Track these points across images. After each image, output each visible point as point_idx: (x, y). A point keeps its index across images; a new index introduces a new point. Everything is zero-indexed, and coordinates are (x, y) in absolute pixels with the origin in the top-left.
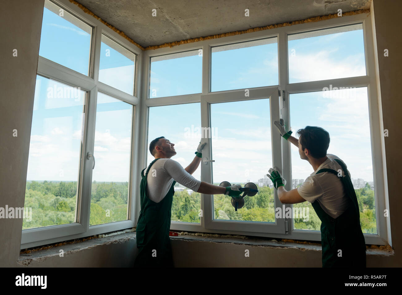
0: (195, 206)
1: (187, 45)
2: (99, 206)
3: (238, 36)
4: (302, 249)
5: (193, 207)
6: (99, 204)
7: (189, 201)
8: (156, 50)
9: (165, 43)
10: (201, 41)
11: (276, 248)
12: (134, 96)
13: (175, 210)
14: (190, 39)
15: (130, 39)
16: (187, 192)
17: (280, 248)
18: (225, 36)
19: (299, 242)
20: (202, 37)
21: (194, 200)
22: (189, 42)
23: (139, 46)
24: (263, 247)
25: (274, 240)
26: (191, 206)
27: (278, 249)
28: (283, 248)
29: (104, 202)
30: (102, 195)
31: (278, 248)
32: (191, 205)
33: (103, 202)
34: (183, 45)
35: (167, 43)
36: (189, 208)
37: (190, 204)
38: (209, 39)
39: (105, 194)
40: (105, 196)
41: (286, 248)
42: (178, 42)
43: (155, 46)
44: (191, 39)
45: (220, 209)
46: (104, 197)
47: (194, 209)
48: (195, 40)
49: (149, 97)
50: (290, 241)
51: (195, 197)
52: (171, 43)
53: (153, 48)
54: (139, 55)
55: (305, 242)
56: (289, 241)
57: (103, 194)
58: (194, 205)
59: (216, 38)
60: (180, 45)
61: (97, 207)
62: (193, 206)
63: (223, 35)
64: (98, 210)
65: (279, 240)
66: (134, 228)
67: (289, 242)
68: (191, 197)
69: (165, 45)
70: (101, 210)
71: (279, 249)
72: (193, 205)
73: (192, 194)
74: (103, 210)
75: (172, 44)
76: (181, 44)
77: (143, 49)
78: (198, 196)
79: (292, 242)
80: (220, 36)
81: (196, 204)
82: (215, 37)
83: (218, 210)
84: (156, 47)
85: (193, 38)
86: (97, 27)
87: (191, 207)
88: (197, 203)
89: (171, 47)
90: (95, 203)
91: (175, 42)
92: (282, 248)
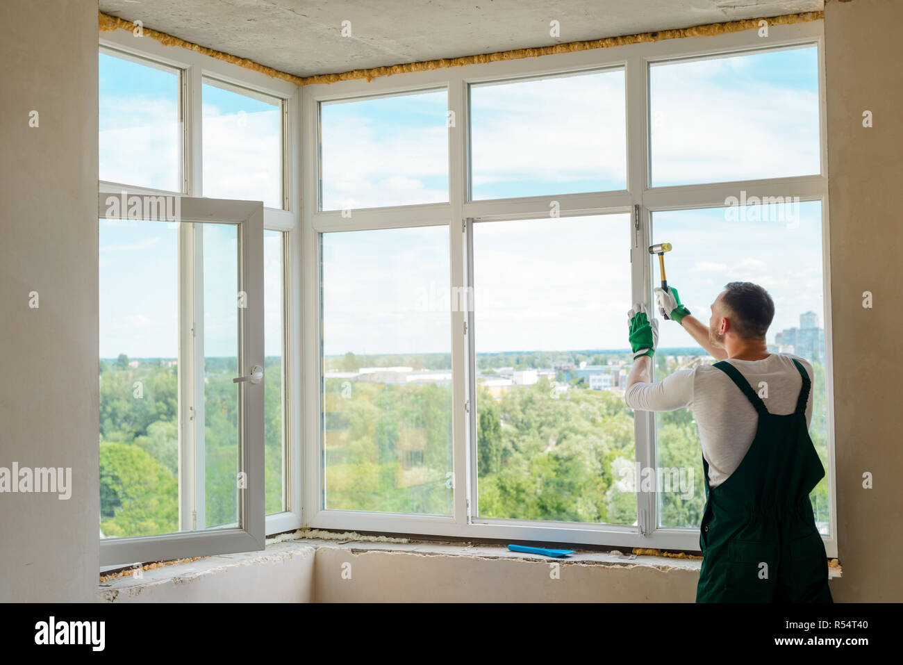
0: (521, 445)
1: (407, 75)
2: (147, 455)
3: (532, 60)
4: (664, 568)
5: (513, 451)
6: (145, 447)
7: (497, 425)
8: (332, 84)
9: (356, 70)
10: (444, 68)
11: (611, 567)
12: (284, 208)
13: (441, 462)
14: (416, 63)
15: (266, 69)
16: (486, 388)
17: (618, 566)
18: (502, 59)
19: (669, 554)
20: (446, 59)
21: (512, 420)
22: (413, 68)
23: (289, 77)
24: (584, 565)
25: (615, 552)
26: (503, 445)
27: (613, 568)
28: (626, 567)
29: (165, 439)
30: (153, 411)
31: (614, 566)
32: (505, 442)
33: (159, 438)
34: (398, 76)
35: (358, 70)
36: (495, 452)
37: (500, 437)
38: (462, 64)
39: (165, 407)
40: (166, 414)
41: (632, 566)
42: (387, 69)
43: (329, 75)
44: (418, 63)
45: (619, 456)
46: (163, 417)
47: (517, 455)
48: (429, 67)
49: (321, 207)
50: (650, 551)
51: (518, 408)
52: (369, 70)
53: (323, 79)
54: (291, 99)
55: (680, 555)
56: (647, 552)
57: (157, 408)
58: (515, 440)
59: (479, 62)
60: (391, 76)
61: (139, 456)
62: (510, 446)
63: (495, 58)
64: (144, 471)
65: (626, 551)
66: (300, 530)
67: (647, 555)
68: (504, 411)
69: (355, 75)
70: (156, 470)
71: (617, 569)
72: (513, 443)
73: (504, 398)
74: (162, 470)
75: (372, 73)
76: (394, 73)
77: (299, 82)
78: (530, 405)
79: (652, 555)
80: (489, 58)
81: (524, 437)
82: (476, 59)
83: (611, 460)
84: (332, 78)
85: (421, 60)
86: (191, 69)
87: (505, 450)
88: (529, 434)
89: (369, 80)
90: (130, 441)
91: (379, 68)
92: (622, 567)
